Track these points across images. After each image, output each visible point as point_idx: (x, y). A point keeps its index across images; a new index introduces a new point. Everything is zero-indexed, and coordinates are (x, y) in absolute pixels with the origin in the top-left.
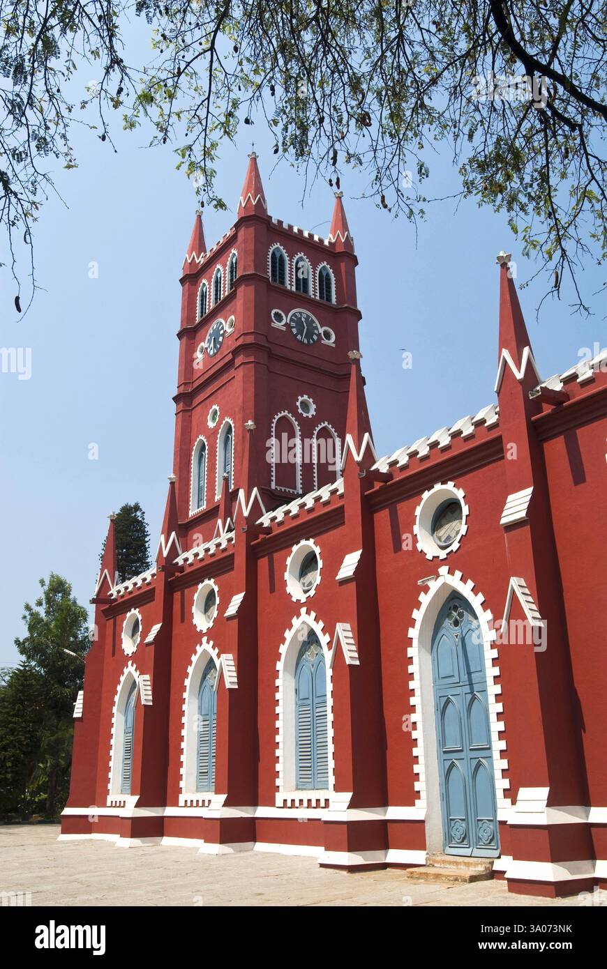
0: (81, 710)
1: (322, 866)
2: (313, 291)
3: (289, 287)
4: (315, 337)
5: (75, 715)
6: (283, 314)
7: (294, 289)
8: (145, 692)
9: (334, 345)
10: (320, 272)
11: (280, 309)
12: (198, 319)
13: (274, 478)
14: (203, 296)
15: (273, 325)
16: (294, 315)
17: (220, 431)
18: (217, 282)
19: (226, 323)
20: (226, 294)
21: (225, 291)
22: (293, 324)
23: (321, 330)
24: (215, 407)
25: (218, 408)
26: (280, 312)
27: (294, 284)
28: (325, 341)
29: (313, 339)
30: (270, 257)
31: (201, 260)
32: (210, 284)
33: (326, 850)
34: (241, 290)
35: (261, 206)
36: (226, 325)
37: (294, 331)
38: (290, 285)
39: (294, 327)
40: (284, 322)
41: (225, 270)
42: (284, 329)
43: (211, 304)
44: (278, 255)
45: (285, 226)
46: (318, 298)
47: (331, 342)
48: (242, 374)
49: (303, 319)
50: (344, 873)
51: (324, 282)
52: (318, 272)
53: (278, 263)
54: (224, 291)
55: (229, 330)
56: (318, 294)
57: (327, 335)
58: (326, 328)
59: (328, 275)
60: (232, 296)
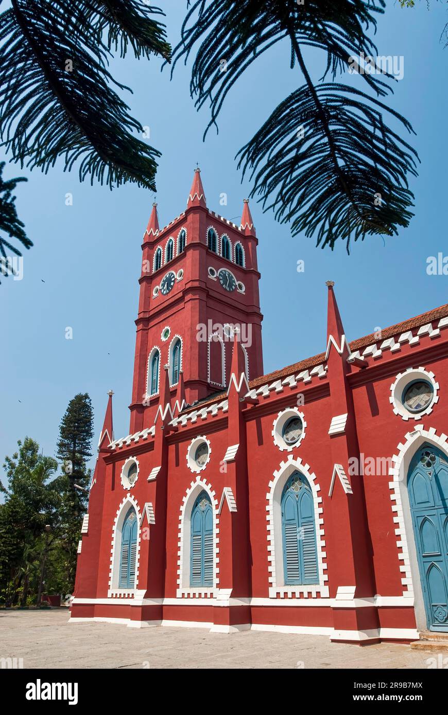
0: (87, 528)
1: (333, 641)
2: (232, 258)
3: (218, 254)
4: (234, 287)
5: (83, 531)
6: (215, 271)
7: (221, 255)
8: (150, 515)
9: (244, 294)
10: (236, 247)
11: (213, 267)
12: (154, 271)
13: (209, 376)
14: (158, 257)
15: (209, 277)
16: (221, 272)
17: (171, 343)
18: (170, 249)
19: (176, 273)
20: (177, 255)
21: (176, 253)
22: (221, 278)
23: (237, 283)
24: (167, 328)
25: (169, 329)
26: (213, 269)
27: (221, 252)
28: (239, 291)
29: (232, 289)
30: (207, 233)
31: (157, 234)
32: (164, 249)
33: (335, 629)
34: (190, 253)
35: (203, 201)
36: (177, 275)
37: (222, 282)
38: (219, 252)
39: (221, 280)
40: (215, 276)
41: (176, 240)
42: (215, 280)
43: (164, 262)
44: (212, 233)
45: (216, 216)
46: (235, 263)
47: (243, 291)
48: (190, 306)
49: (227, 275)
50: (358, 646)
51: (239, 252)
52: (235, 247)
53: (212, 238)
54: (175, 253)
55: (179, 279)
56: (235, 260)
57: (240, 287)
58: (239, 282)
59: (240, 249)
60: (182, 256)
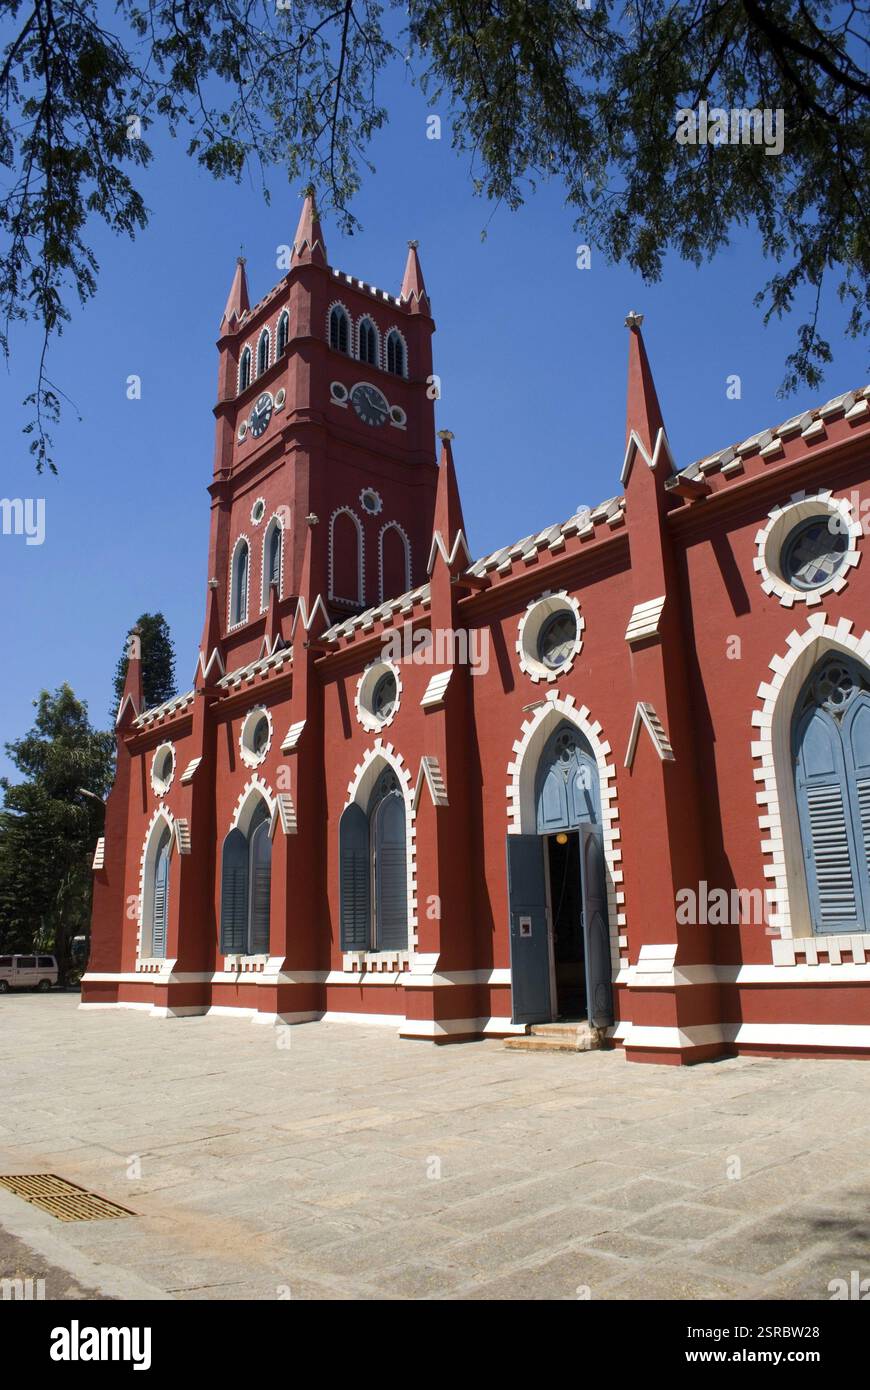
0: (102, 861)
1: (403, 1036)
2: (382, 360)
3: (352, 355)
4: (383, 418)
5: (95, 867)
6: (344, 389)
7: (358, 357)
9: (405, 428)
10: (390, 338)
11: (344, 384)
12: (238, 393)
13: (331, 587)
14: (246, 364)
15: (332, 401)
16: (358, 389)
17: (266, 528)
18: (264, 347)
19: (274, 396)
20: (275, 361)
21: (273, 359)
22: (356, 401)
23: (390, 410)
24: (261, 500)
25: (263, 501)
26: (341, 385)
27: (358, 351)
28: (395, 423)
29: (380, 421)
30: (329, 317)
31: (244, 320)
32: (254, 349)
33: (407, 1018)
34: (294, 361)
35: (319, 254)
36: (274, 399)
37: (358, 409)
38: (354, 351)
39: (356, 405)
40: (345, 398)
41: (273, 333)
42: (345, 406)
43: (254, 375)
44: (339, 316)
45: (349, 280)
46: (386, 370)
47: (401, 425)
48: (294, 460)
49: (369, 395)
50: (431, 1043)
51: (394, 350)
52: (387, 338)
53: (339, 326)
54: (272, 357)
55: (278, 406)
56: (387, 365)
57: (397, 416)
58: (395, 407)
59: (399, 342)
60: (281, 366)
